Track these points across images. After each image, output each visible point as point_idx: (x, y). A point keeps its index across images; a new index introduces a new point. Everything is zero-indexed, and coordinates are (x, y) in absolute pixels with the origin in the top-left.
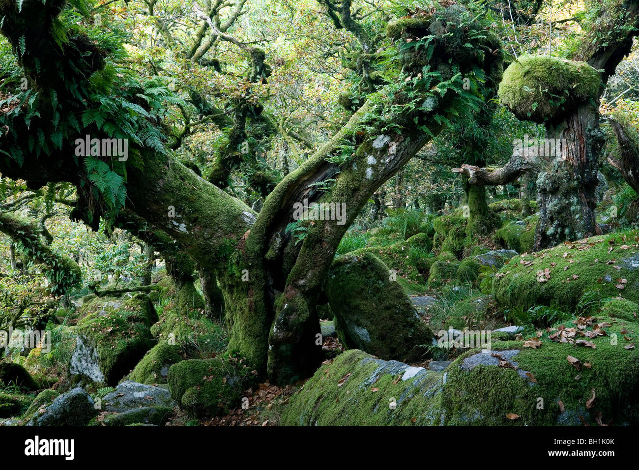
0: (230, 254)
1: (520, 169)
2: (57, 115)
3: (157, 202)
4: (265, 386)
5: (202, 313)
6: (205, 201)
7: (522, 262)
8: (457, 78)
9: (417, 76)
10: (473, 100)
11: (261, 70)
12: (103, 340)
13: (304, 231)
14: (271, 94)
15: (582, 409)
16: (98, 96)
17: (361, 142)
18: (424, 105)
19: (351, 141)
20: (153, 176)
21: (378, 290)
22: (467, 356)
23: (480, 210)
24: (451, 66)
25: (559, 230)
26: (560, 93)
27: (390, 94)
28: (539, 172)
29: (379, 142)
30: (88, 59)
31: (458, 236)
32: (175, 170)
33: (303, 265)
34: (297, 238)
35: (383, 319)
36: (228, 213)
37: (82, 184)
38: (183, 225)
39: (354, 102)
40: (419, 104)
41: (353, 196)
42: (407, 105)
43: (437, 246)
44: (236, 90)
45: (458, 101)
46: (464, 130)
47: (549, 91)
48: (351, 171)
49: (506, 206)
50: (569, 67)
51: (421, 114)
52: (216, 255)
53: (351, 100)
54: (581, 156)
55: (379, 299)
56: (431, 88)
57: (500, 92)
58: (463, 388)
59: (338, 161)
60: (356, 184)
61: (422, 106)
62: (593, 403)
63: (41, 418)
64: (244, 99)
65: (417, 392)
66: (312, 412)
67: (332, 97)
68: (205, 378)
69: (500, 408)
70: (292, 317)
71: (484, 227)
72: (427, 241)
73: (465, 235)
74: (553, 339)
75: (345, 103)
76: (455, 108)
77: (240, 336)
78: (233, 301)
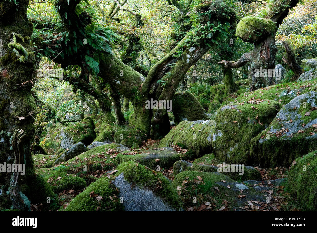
0: (136, 92)
1: (245, 61)
2: (75, 40)
3: (109, 73)
4: (150, 140)
5: (115, 123)
6: (127, 72)
7: (244, 95)
8: (220, 26)
9: (205, 25)
10: (226, 34)
11: (140, 23)
12: (75, 135)
13: (164, 82)
14: (144, 32)
15: (254, 120)
16: (90, 33)
17: (185, 50)
18: (208, 36)
19: (181, 49)
20: (107, 63)
21: (191, 104)
22: (222, 107)
23: (230, 82)
24: (217, 22)
25: (259, 85)
26: (260, 31)
27: (195, 32)
28: (252, 62)
29: (192, 49)
30: (87, 20)
31: (221, 94)
32: (115, 61)
33: (164, 94)
34: (162, 85)
35: (193, 115)
36: (135, 77)
37: (84, 65)
38: (119, 81)
39: (177, 36)
40: (206, 35)
41: (182, 69)
42: (201, 36)
43: (212, 99)
44: (130, 31)
45: (220, 34)
46: (223, 48)
47: (255, 30)
48: (181, 60)
49: (242, 83)
50: (263, 21)
51: (207, 39)
52: (131, 92)
53: (176, 35)
54: (268, 56)
55: (191, 107)
56: (210, 29)
57: (237, 31)
58: (221, 115)
59: (176, 57)
60: (183, 65)
61: (207, 36)
62: (257, 118)
63: (68, 152)
64: (133, 35)
65: (207, 126)
66: (171, 140)
67: (166, 34)
68: (128, 136)
69: (232, 120)
70: (160, 113)
71: (232, 90)
72: (207, 96)
73: (223, 93)
74: (248, 103)
75: (173, 36)
76: (219, 37)
77: (140, 122)
78: (137, 110)
